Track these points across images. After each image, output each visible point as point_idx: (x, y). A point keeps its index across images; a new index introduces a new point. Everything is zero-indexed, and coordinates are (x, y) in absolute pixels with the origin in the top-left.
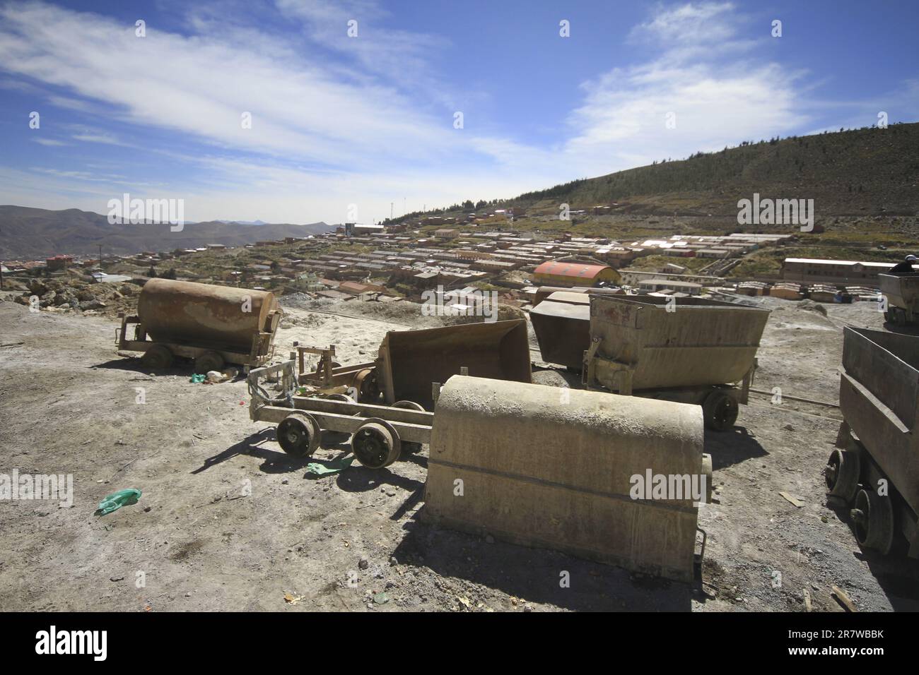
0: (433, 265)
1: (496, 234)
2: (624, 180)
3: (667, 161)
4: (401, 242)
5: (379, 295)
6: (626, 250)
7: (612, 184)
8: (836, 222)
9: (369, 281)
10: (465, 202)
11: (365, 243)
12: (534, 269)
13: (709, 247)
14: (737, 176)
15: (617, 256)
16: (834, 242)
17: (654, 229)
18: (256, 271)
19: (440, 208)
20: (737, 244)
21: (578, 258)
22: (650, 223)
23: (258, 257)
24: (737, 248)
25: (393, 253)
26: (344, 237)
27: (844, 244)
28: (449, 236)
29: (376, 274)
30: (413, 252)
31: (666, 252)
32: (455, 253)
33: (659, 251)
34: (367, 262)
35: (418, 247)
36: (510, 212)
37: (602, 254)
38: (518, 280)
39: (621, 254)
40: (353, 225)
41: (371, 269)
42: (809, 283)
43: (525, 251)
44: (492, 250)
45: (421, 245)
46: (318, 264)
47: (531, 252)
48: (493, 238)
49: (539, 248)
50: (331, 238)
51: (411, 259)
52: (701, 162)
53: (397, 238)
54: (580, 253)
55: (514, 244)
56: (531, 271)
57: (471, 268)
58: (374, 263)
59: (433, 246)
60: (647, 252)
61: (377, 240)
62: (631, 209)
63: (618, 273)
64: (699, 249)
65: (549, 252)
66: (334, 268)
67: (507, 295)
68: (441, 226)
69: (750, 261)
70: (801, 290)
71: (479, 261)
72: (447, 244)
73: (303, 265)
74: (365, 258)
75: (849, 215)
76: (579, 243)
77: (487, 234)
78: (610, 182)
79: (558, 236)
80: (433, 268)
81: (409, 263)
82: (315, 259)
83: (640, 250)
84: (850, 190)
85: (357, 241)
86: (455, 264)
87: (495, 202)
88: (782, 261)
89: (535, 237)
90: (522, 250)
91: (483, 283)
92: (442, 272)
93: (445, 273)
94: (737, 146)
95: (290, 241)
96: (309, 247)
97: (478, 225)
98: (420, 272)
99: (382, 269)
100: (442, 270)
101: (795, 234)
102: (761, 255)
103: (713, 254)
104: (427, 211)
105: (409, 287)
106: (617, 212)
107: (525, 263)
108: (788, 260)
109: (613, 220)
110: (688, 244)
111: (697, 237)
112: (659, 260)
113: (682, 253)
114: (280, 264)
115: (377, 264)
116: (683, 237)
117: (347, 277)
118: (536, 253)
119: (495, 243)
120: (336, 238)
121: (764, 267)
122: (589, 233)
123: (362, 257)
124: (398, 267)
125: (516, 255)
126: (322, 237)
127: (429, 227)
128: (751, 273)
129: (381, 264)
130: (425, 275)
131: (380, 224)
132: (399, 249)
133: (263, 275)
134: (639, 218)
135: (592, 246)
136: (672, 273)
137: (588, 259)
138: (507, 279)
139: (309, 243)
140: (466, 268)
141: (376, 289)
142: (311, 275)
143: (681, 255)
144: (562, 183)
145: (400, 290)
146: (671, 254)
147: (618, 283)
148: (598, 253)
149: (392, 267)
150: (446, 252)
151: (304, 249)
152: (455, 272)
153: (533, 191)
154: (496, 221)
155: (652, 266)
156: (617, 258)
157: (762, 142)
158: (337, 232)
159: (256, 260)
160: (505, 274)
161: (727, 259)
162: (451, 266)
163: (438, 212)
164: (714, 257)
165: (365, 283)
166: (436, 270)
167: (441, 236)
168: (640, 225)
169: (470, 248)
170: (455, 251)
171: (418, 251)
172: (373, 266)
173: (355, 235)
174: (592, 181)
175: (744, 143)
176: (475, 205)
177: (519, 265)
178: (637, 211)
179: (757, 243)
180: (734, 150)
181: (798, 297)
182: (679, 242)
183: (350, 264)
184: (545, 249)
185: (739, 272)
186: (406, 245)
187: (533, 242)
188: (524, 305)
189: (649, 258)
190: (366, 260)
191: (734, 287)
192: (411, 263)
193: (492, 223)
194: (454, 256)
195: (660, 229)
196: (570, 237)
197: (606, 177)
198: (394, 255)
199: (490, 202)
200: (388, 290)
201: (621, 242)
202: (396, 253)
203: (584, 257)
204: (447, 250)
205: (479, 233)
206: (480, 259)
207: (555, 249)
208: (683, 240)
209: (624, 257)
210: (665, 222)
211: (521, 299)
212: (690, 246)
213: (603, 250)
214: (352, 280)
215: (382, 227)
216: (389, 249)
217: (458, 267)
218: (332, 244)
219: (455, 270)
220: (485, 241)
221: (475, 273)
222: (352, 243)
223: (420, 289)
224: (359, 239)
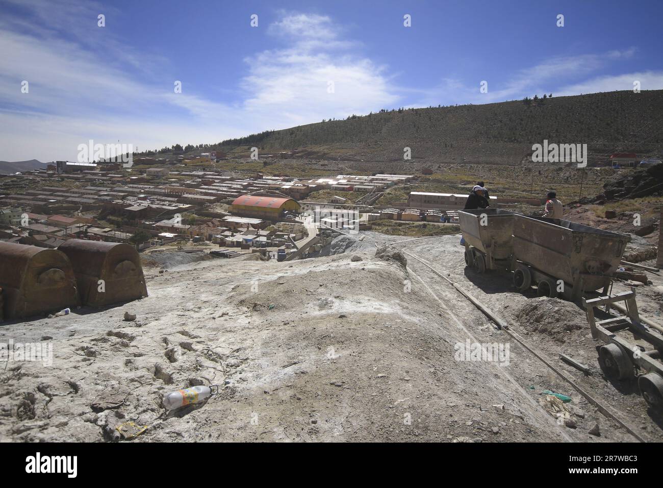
0: (144, 199)
1: (201, 173)
2: (302, 133)
3: (332, 120)
4: (114, 179)
5: (89, 227)
6: (304, 185)
7: (293, 136)
8: (439, 167)
9: (80, 214)
10: (175, 145)
11: (77, 179)
12: (232, 201)
13: (362, 183)
14: (378, 133)
15: (298, 191)
16: (438, 181)
17: (324, 170)
19: (152, 150)
20: (381, 182)
21: (267, 192)
22: (322, 165)
24: (380, 185)
25: (105, 189)
26: (54, 174)
27: (444, 182)
28: (160, 174)
29: (87, 208)
30: (126, 188)
31: (333, 187)
32: (164, 189)
33: (327, 186)
34: (78, 197)
35: (130, 183)
36: (214, 155)
37: (286, 189)
38: (219, 210)
39: (301, 189)
40: (65, 162)
41: (83, 204)
42: (423, 209)
43: (225, 187)
44: (198, 186)
45: (133, 182)
46: (25, 199)
47: (230, 188)
48: (199, 177)
49: (237, 185)
50: (41, 174)
51: (122, 194)
52: (354, 120)
53: (110, 175)
54: (269, 188)
55: (216, 181)
56: (229, 203)
57: (178, 202)
58: (85, 198)
59: (144, 182)
60: (320, 187)
61: (89, 176)
62: (309, 155)
63: (298, 203)
64: (356, 185)
65: (245, 187)
66: (43, 203)
67: (210, 223)
68: (152, 166)
69: (389, 194)
70: (421, 214)
71: (186, 195)
72: (158, 181)
73: (8, 200)
74: (76, 193)
75: (446, 163)
76: (270, 180)
77: (194, 173)
78: (292, 134)
79: (252, 175)
80: (143, 202)
81: (121, 197)
82: (22, 194)
83: (314, 186)
84: (446, 147)
85: (68, 178)
86: (164, 198)
87: (201, 146)
88: (408, 194)
89: (234, 175)
90: (223, 186)
91: (188, 214)
92: (151, 206)
93: (154, 206)
94: (378, 112)
96: (15, 183)
97: (186, 165)
98: (130, 205)
99: (94, 203)
100: (152, 203)
101: (416, 175)
102: (395, 189)
103: (365, 189)
104: (140, 152)
105: (120, 219)
106: (298, 157)
107: (225, 197)
108: (412, 193)
109: (294, 162)
110: (348, 181)
111: (354, 176)
112: (329, 193)
113: (344, 188)
115: (89, 198)
116: (345, 176)
117: (57, 211)
118: (234, 188)
119: (200, 180)
120: (46, 175)
121: (398, 198)
122: (277, 173)
123: (74, 193)
124: (110, 202)
125: (218, 190)
126: (30, 173)
127: (141, 166)
128: (390, 203)
129: (93, 199)
130: (135, 208)
131: (94, 162)
132: (112, 185)
134: (314, 161)
135: (278, 183)
136: (337, 203)
137: (276, 193)
138: (211, 211)
139: (15, 179)
140: (174, 202)
141: (87, 221)
142: (16, 209)
143: (343, 189)
144: (256, 133)
145: (111, 222)
146: (336, 189)
147: (299, 211)
148: (283, 188)
149: (103, 201)
150: (155, 188)
151: (8, 185)
152: (163, 205)
153: (233, 139)
154: (202, 162)
155: (324, 198)
156: (298, 192)
157: (393, 110)
158: (48, 169)
160: (207, 206)
161: (374, 192)
162: (161, 200)
163: (150, 153)
164: (365, 191)
165: (76, 216)
166: (146, 204)
167: (153, 174)
168: (314, 167)
169: (178, 185)
170: (164, 187)
171: (130, 187)
172: (85, 200)
173: (66, 172)
174: (279, 132)
175: (382, 110)
176: (184, 148)
177: (220, 199)
178: (312, 157)
179: (393, 181)
180: (376, 115)
181: (418, 218)
182: (342, 180)
183: (61, 198)
184: (242, 185)
185: (382, 202)
186: (119, 181)
187: (232, 179)
188: (224, 231)
189: (321, 192)
190: (77, 195)
191: (379, 213)
192: (123, 198)
193: (198, 164)
194: (163, 191)
195: (329, 170)
196: (262, 176)
197: (289, 129)
198: (106, 191)
199: (197, 146)
200: (99, 222)
201: (301, 180)
202: (108, 189)
203: (272, 192)
204: (158, 186)
205: (187, 172)
206: (187, 193)
207: (249, 185)
208: (344, 178)
209: (303, 191)
210: (332, 165)
211: (221, 226)
212: (348, 183)
213: (287, 186)
214: (62, 213)
215: (95, 165)
216: (102, 185)
217: (167, 201)
218: (41, 180)
219: (163, 203)
220: (192, 179)
221: (181, 206)
222: (63, 179)
223: (131, 221)
224: (71, 175)
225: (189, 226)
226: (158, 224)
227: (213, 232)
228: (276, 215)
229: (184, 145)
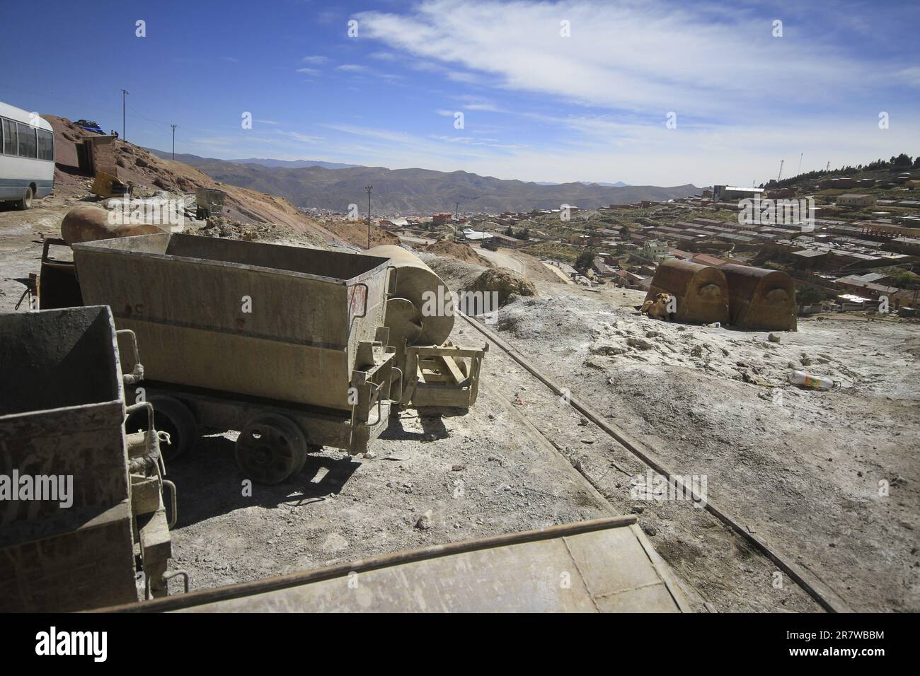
0: (825, 241)
9: (731, 256)
18: (604, 236)
19: (854, 165)
23: (609, 221)
26: (709, 202)
28: (859, 203)
29: (741, 248)
32: (862, 227)
34: (733, 233)
40: (725, 187)
41: (736, 242)
46: (672, 232)
50: (695, 202)
51: (793, 232)
57: (883, 248)
58: (741, 234)
59: (831, 216)
66: (690, 238)
68: (847, 190)
71: (901, 239)
72: (854, 214)
73: (656, 233)
74: (731, 227)
80: (822, 245)
81: (790, 237)
82: (670, 226)
85: (725, 207)
86: (858, 241)
91: (899, 270)
92: (834, 251)
93: (839, 253)
95: (646, 205)
96: (666, 212)
97: (910, 189)
98: (801, 248)
99: (751, 242)
100: (836, 248)
104: (832, 169)
114: (630, 229)
115: (746, 235)
117: (704, 249)
120: (700, 203)
123: (728, 227)
124: (772, 242)
126: (683, 201)
127: (831, 191)
129: (751, 236)
130: (808, 253)
131: (761, 186)
133: (611, 240)
139: (666, 207)
140: (875, 248)
142: (661, 244)
149: (764, 240)
150: (848, 224)
151: (659, 215)
152: (855, 251)
158: (703, 197)
159: (606, 224)
162: (852, 244)
163: (849, 171)
165: (726, 257)
166: (825, 248)
167: (847, 202)
169: (889, 221)
170: (862, 224)
172: (740, 238)
173: (724, 200)
176: (913, 161)
183: (711, 233)
190: (731, 230)
192: (793, 237)
194: (860, 230)
198: (771, 226)
204: (852, 221)
205: (911, 200)
206: (902, 236)
214: (709, 252)
215: (762, 190)
217: (863, 245)
218: (694, 209)
219: (856, 249)
221: (888, 255)
222: (718, 209)
223: (798, 271)
224: (728, 204)
225: (896, 289)
226: (841, 280)
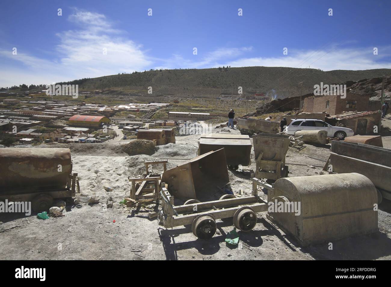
0: (5, 118)
1: (44, 102)
2: (107, 80)
3: (124, 73)
6: (112, 109)
7: (102, 81)
8: (182, 99)
10: (21, 85)
12: (69, 118)
13: (144, 108)
14: (150, 82)
15: (108, 112)
16: (182, 106)
17: (122, 101)
19: (4, 87)
20: (153, 107)
21: (90, 113)
22: (120, 98)
24: (153, 108)
27: (185, 107)
28: (13, 103)
31: (128, 110)
33: (125, 110)
37: (101, 111)
38: (60, 124)
39: (110, 111)
42: (177, 120)
43: (62, 110)
44: (43, 110)
47: (65, 111)
48: (42, 104)
49: (69, 109)
52: (136, 75)
54: (91, 111)
55: (55, 107)
56: (66, 119)
57: (30, 119)
59: (2, 108)
60: (121, 110)
62: (112, 92)
63: (110, 119)
64: (140, 109)
65: (75, 110)
67: (55, 132)
68: (7, 97)
69: (158, 113)
70: (175, 123)
71: (35, 116)
72: (12, 107)
75: (186, 97)
76: (90, 106)
77: (38, 102)
78: (101, 80)
79: (78, 103)
80: (4, 120)
83: (117, 109)
84: (184, 89)
86: (20, 117)
87: (41, 86)
88: (168, 113)
89: (67, 104)
90: (60, 110)
91: (39, 127)
92: (11, 122)
93: (14, 123)
94: (149, 70)
97: (32, 97)
101: (171, 103)
102: (161, 111)
103: (145, 111)
106: (106, 93)
107: (63, 116)
108: (170, 112)
109: (104, 96)
110: (136, 107)
111: (139, 104)
112: (126, 113)
113: (134, 110)
116: (134, 104)
118: (68, 111)
119: (44, 106)
121: (163, 115)
122: (94, 102)
125: (58, 112)
128: (159, 118)
134: (115, 96)
135: (96, 108)
136: (131, 118)
137: (95, 113)
138: (56, 124)
140: (28, 119)
143: (134, 111)
144: (78, 79)
146: (130, 111)
147: (110, 123)
148: (99, 111)
152: (20, 121)
154: (43, 95)
155: (123, 116)
156: (108, 113)
157: (157, 70)
160: (52, 122)
161: (151, 112)
162: (17, 119)
163: (3, 89)
164: (146, 112)
167: (8, 102)
168: (116, 99)
169: (29, 109)
170: (18, 111)
174: (92, 79)
175: (151, 70)
176: (28, 87)
177: (60, 117)
178: (114, 93)
179: (160, 106)
180: (148, 72)
181: (174, 125)
182: (132, 106)
184: (73, 109)
185: (155, 117)
187: (66, 106)
188: (65, 136)
189: (122, 112)
191: (154, 123)
193: (41, 97)
194: (18, 113)
195: (124, 101)
196: (85, 104)
197: (99, 78)
199: (38, 86)
201: (109, 106)
203: (93, 113)
204: (13, 110)
205: (33, 101)
206: (36, 114)
207: (78, 109)
208: (134, 105)
209: (111, 112)
210: (126, 98)
211: (63, 133)
212: (137, 108)
213: (102, 109)
217: (22, 119)
220: (37, 106)
221: (34, 122)
225: (42, 134)
227: (58, 137)
228: (97, 125)
229: (28, 85)
